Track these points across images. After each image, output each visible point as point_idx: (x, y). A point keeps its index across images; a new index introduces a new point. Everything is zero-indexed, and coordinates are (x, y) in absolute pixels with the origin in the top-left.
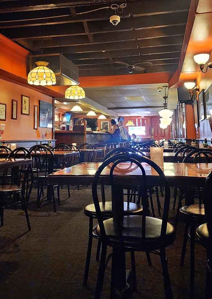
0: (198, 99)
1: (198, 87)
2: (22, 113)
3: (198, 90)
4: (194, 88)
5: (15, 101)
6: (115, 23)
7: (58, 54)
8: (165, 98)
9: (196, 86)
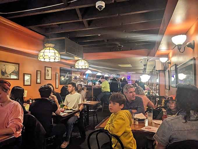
0: (169, 69)
1: (170, 61)
2: (45, 79)
3: (170, 63)
4: (166, 62)
5: (39, 71)
6: (100, 8)
7: (64, 38)
8: (145, 65)
9: (168, 60)
